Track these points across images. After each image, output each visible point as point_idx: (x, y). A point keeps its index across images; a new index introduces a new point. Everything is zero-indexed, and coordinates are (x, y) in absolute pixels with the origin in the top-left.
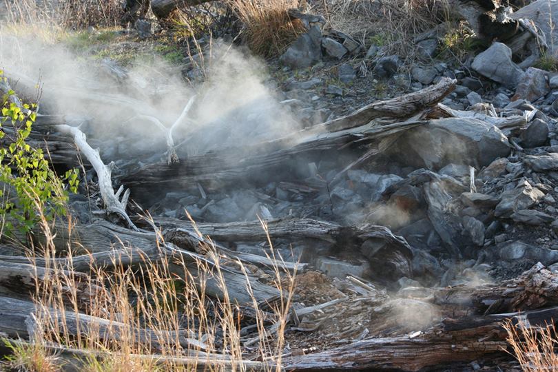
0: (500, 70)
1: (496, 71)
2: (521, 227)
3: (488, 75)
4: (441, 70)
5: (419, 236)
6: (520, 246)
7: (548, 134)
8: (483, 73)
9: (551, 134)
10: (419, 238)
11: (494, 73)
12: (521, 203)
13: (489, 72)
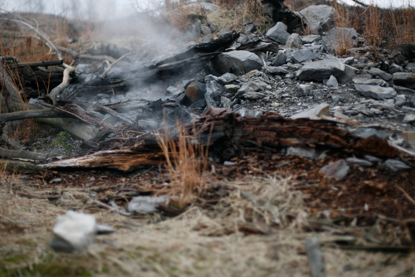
0: (280, 36)
1: (277, 36)
2: (248, 101)
3: (274, 39)
4: (252, 37)
5: (199, 108)
6: (243, 110)
7: (286, 60)
8: (271, 38)
9: (288, 60)
10: (199, 109)
11: (276, 37)
12: (251, 88)
13: (274, 37)
